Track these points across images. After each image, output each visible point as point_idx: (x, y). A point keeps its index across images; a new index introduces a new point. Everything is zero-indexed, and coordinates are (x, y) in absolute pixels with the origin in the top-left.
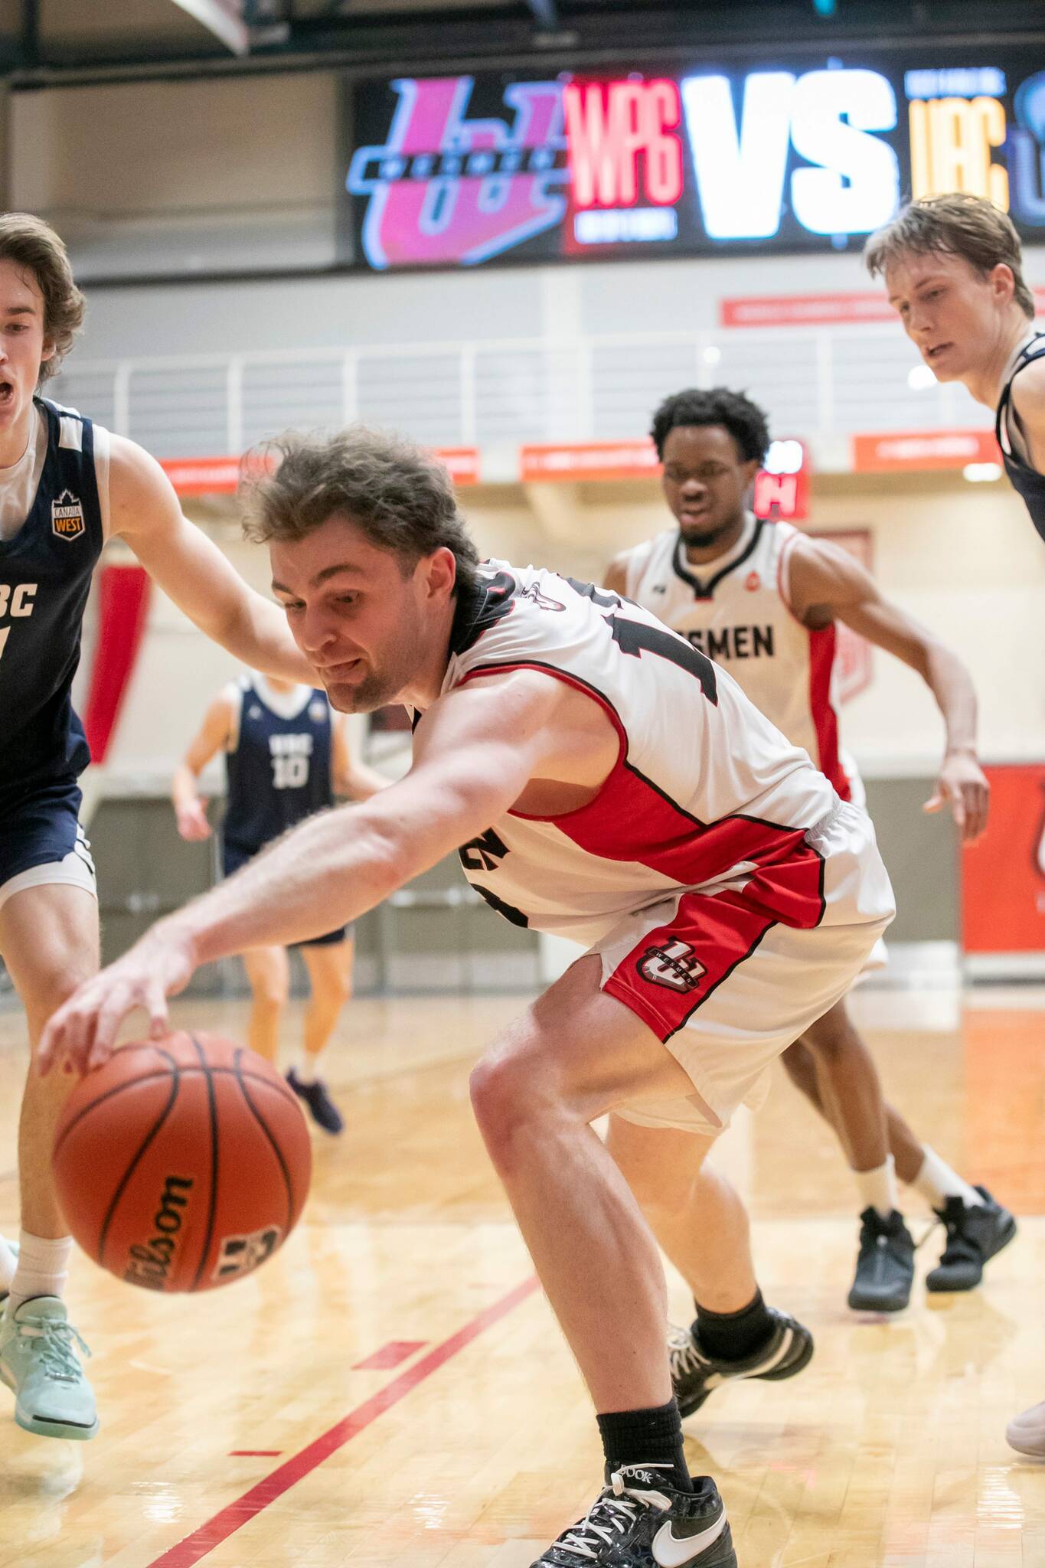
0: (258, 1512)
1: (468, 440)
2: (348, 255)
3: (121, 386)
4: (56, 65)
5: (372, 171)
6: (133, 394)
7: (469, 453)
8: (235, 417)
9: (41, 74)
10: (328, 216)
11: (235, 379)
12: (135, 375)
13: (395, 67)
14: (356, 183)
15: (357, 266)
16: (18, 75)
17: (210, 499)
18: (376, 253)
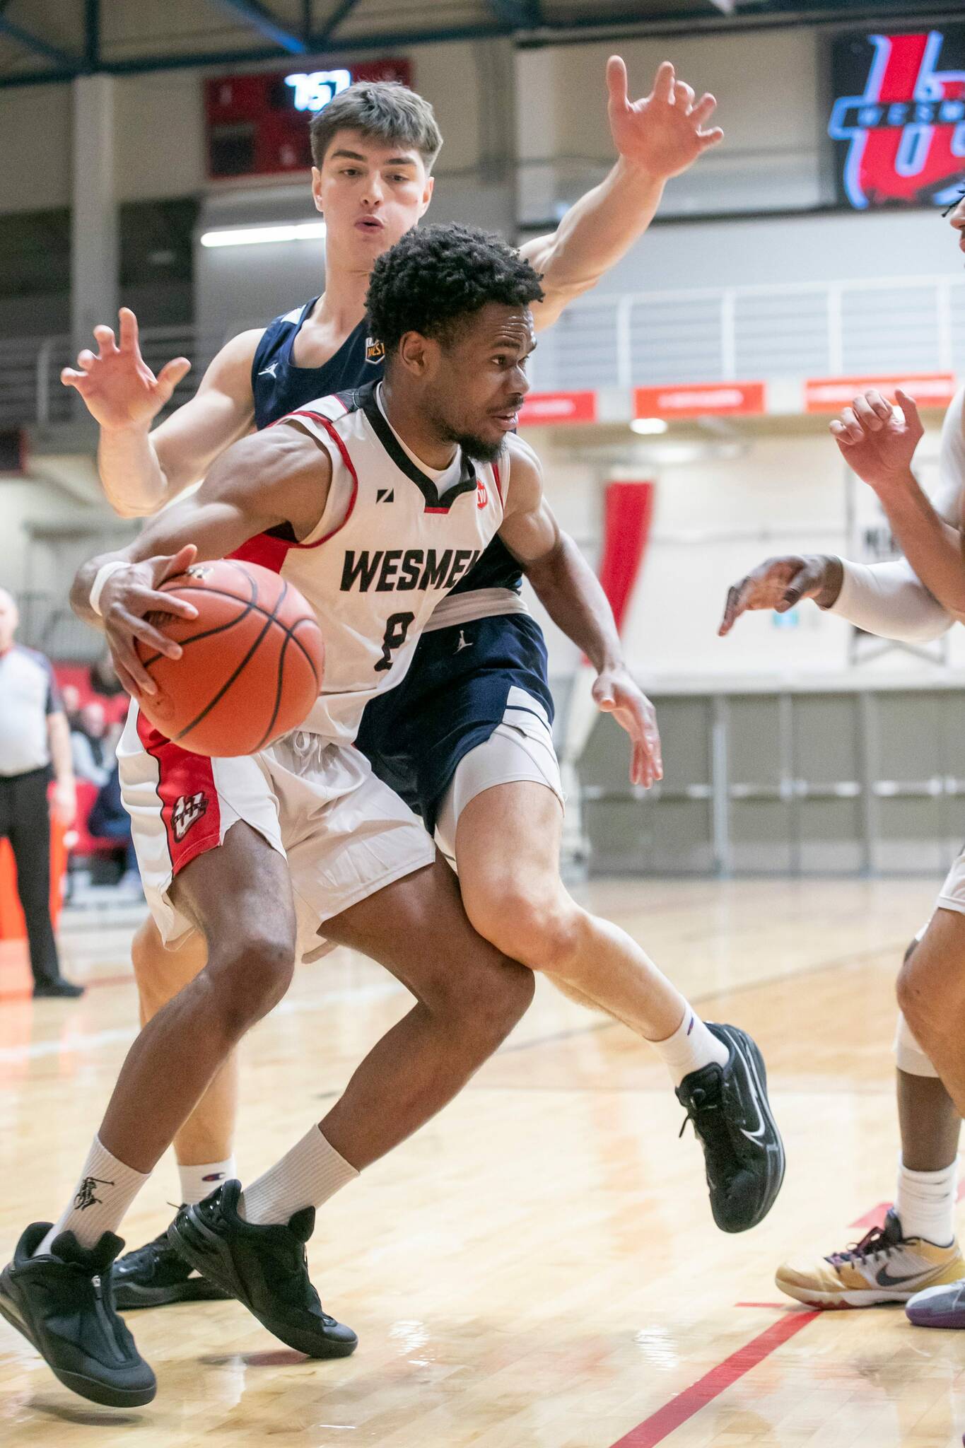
0: (761, 1360)
1: (945, 366)
2: (830, 197)
3: (623, 317)
4: (557, 25)
5: (851, 119)
6: (634, 325)
7: (947, 378)
8: (728, 345)
9: (544, 33)
10: (811, 161)
11: (728, 311)
12: (635, 308)
13: (874, 23)
14: (837, 131)
15: (840, 206)
16: (522, 35)
17: (707, 421)
18: (856, 195)
